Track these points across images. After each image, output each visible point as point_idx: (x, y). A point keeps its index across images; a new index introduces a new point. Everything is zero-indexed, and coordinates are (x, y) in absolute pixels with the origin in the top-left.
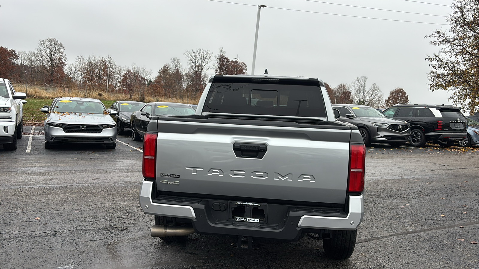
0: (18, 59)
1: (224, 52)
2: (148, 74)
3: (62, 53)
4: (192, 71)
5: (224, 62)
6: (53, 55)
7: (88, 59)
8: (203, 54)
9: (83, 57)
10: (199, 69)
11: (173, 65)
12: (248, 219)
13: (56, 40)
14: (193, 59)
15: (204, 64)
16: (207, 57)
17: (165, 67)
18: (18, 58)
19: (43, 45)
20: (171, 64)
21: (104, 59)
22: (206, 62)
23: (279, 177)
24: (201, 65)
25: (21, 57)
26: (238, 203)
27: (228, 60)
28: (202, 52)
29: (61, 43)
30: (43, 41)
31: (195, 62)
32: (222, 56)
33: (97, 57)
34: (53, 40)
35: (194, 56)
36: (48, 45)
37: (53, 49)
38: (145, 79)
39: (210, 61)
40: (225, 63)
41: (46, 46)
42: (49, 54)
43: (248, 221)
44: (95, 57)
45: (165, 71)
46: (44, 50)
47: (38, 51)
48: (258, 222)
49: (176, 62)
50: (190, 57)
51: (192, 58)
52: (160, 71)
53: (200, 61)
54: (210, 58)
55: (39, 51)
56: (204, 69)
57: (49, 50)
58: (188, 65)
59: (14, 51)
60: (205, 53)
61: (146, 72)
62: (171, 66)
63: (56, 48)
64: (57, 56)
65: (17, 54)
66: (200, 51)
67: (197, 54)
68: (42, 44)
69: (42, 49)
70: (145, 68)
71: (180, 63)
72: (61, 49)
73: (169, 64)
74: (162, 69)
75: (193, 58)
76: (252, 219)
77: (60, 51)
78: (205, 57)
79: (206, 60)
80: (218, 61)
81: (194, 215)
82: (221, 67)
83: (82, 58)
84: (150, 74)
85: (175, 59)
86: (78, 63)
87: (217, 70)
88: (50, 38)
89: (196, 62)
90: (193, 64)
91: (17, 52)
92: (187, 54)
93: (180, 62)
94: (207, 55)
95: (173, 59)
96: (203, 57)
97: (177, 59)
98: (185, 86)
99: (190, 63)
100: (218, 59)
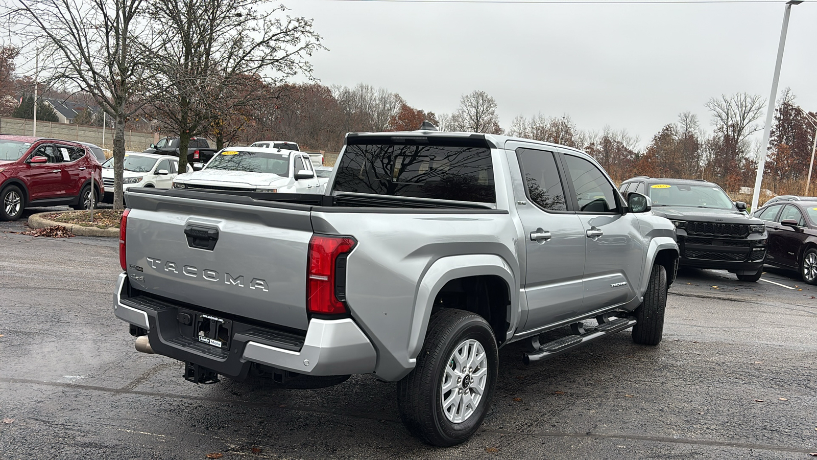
0: (438, 126)
1: (792, 97)
2: (631, 143)
3: (492, 113)
4: (721, 134)
5: (791, 115)
6: (479, 118)
7: (531, 121)
8: (744, 102)
9: (524, 119)
10: (734, 131)
11: (683, 125)
12: (211, 340)
13: (486, 94)
14: (724, 113)
15: (746, 121)
16: (753, 108)
17: (667, 129)
18: (438, 124)
19: (466, 102)
20: (679, 125)
21: (557, 121)
22: (751, 118)
23: (231, 280)
24: (739, 123)
25: (442, 124)
26: (204, 316)
27: (798, 111)
28: (742, 100)
29: (492, 98)
30: (467, 97)
31: (728, 118)
32: (786, 105)
33: (547, 118)
34: (482, 95)
35: (725, 108)
36: (474, 103)
37: (480, 108)
38: (633, 153)
39: (759, 114)
40: (792, 117)
41: (470, 104)
42: (474, 116)
43: (210, 343)
44: (543, 117)
45: (665, 137)
46: (467, 111)
47: (459, 112)
48: (220, 346)
49: (690, 120)
50: (718, 109)
51: (721, 111)
52: (656, 137)
53: (738, 116)
54: (759, 109)
55: (461, 112)
56: (745, 131)
57: (474, 110)
58: (712, 124)
59: (433, 114)
60: (749, 100)
61: (628, 140)
62: (679, 128)
63: (485, 106)
64: (485, 118)
65: (437, 119)
66: (739, 97)
67: (733, 104)
68: (464, 101)
69: (465, 108)
70: (627, 133)
71: (695, 122)
72: (492, 107)
73: (674, 124)
74: (660, 134)
75: (723, 110)
76: (215, 341)
77: (490, 111)
78: (748, 108)
79: (751, 114)
80: (778, 115)
81: (148, 325)
82: (783, 127)
83: (522, 120)
84: (635, 143)
85: (687, 116)
86: (515, 129)
87: (774, 132)
88: (477, 91)
89: (730, 119)
90: (722, 123)
91: (436, 116)
92: (711, 105)
93: (696, 120)
94: (753, 103)
95: (682, 115)
96: (744, 108)
97: (690, 115)
98: (703, 163)
99: (716, 120)
100: (777, 110)
